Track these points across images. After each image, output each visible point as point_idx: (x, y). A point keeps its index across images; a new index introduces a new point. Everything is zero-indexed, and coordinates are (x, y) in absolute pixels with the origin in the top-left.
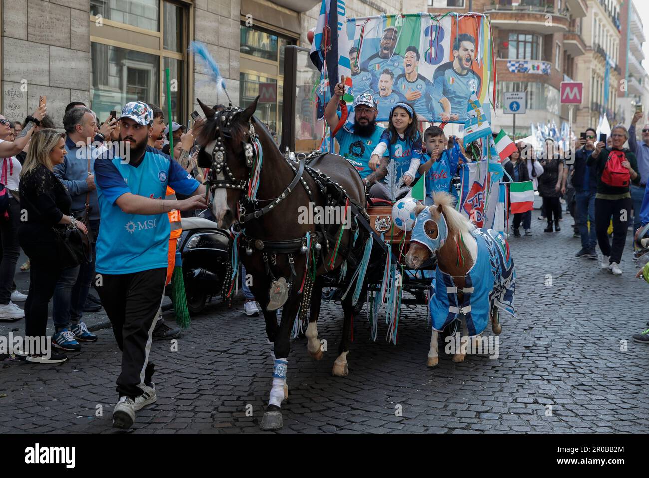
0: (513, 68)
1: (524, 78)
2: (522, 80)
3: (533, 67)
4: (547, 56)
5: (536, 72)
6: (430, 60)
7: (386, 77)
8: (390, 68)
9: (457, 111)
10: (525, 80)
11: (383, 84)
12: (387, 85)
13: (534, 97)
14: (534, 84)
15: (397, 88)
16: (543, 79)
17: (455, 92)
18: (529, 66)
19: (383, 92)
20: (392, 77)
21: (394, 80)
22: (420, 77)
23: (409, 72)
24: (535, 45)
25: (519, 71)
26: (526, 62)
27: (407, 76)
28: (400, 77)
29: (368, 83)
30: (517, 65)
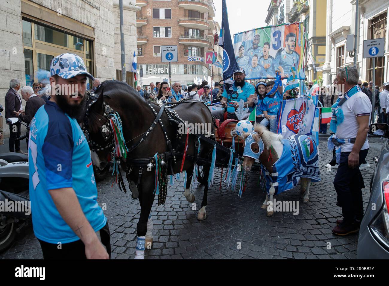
0: (190, 59)
1: (194, 63)
2: (193, 64)
3: (198, 59)
4: (202, 55)
5: (199, 61)
6: (275, 47)
7: (255, 58)
8: (256, 54)
9: (287, 72)
10: (195, 64)
11: (254, 61)
12: (255, 61)
13: (198, 71)
14: (198, 65)
15: (260, 63)
16: (201, 63)
17: (286, 63)
18: (196, 58)
19: (254, 65)
20: (257, 58)
21: (258, 59)
22: (270, 57)
23: (265, 55)
24: (198, 51)
25: (192, 60)
26: (195, 57)
27: (264, 56)
28: (261, 57)
29: (247, 61)
30: (192, 58)
